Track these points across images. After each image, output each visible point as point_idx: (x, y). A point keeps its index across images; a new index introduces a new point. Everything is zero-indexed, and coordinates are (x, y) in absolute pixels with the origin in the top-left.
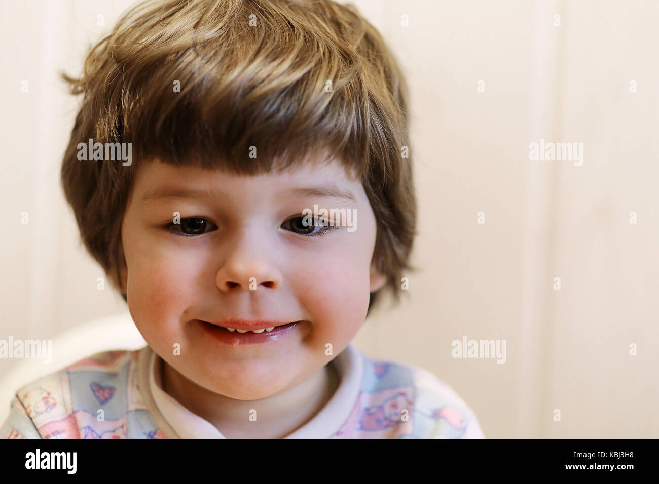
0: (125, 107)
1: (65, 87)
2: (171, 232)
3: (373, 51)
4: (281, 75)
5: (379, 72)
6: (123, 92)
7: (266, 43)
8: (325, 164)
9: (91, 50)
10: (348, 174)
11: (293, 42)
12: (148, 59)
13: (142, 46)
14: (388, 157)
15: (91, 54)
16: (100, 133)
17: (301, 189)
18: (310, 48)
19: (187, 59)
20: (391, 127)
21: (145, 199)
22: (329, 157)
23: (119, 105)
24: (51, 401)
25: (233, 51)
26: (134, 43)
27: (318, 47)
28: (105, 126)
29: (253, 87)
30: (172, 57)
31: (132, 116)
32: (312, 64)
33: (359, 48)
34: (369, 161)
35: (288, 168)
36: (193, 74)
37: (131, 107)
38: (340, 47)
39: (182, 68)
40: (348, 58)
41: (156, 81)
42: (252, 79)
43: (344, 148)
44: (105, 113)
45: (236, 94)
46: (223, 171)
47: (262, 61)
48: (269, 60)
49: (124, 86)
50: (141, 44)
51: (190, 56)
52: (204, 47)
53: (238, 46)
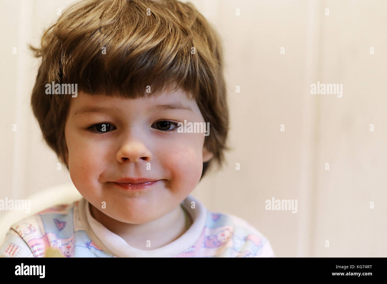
0: (63, 63)
1: (32, 53)
2: (91, 132)
3: (200, 28)
4: (148, 43)
5: (204, 40)
6: (62, 55)
7: (140, 25)
8: (174, 91)
9: (45, 32)
10: (188, 96)
11: (155, 25)
12: (75, 37)
13: (72, 29)
14: (210, 87)
15: (45, 34)
16: (51, 78)
17: (161, 105)
18: (164, 28)
19: (96, 35)
20: (211, 70)
21: (76, 114)
22: (176, 87)
23: (60, 62)
24: (33, 229)
25: (121, 31)
26: (68, 28)
27: (168, 27)
28: (53, 74)
29: (132, 50)
30: (88, 35)
31: (67, 68)
32: (165, 36)
33: (192, 26)
34: (199, 89)
35: (153, 94)
36: (100, 44)
37: (66, 63)
38: (181, 26)
39: (94, 40)
40: (185, 32)
41: (80, 48)
42: (132, 46)
43: (184, 81)
44: (52, 67)
45: (123, 54)
46: (118, 97)
47: (137, 35)
48: (141, 34)
49: (63, 52)
50: (71, 28)
51: (98, 34)
52: (105, 29)
53: (124, 28)
